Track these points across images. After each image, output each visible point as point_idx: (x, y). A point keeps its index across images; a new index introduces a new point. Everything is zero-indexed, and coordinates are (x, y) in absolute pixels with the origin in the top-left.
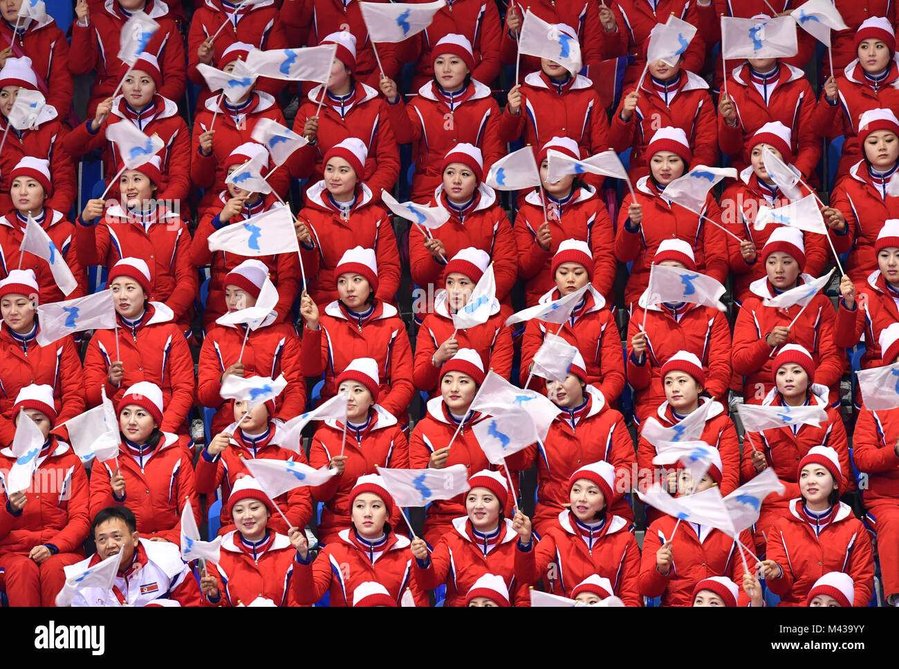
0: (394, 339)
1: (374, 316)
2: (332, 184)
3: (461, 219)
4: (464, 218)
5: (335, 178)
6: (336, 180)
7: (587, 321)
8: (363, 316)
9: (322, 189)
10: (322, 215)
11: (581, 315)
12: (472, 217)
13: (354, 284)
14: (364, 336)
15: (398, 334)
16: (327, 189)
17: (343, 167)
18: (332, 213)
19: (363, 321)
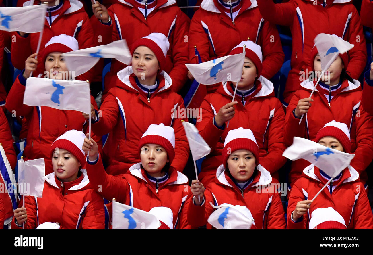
0: (184, 203)
1: (170, 181)
2: (137, 69)
3: (243, 103)
4: (245, 102)
5: (140, 64)
6: (141, 66)
7: (343, 190)
8: (160, 180)
9: (130, 73)
10: (129, 95)
11: (339, 184)
12: (252, 102)
13: (155, 153)
14: (159, 197)
15: (187, 199)
16: (133, 74)
17: (147, 55)
18: (137, 94)
19: (159, 185)
